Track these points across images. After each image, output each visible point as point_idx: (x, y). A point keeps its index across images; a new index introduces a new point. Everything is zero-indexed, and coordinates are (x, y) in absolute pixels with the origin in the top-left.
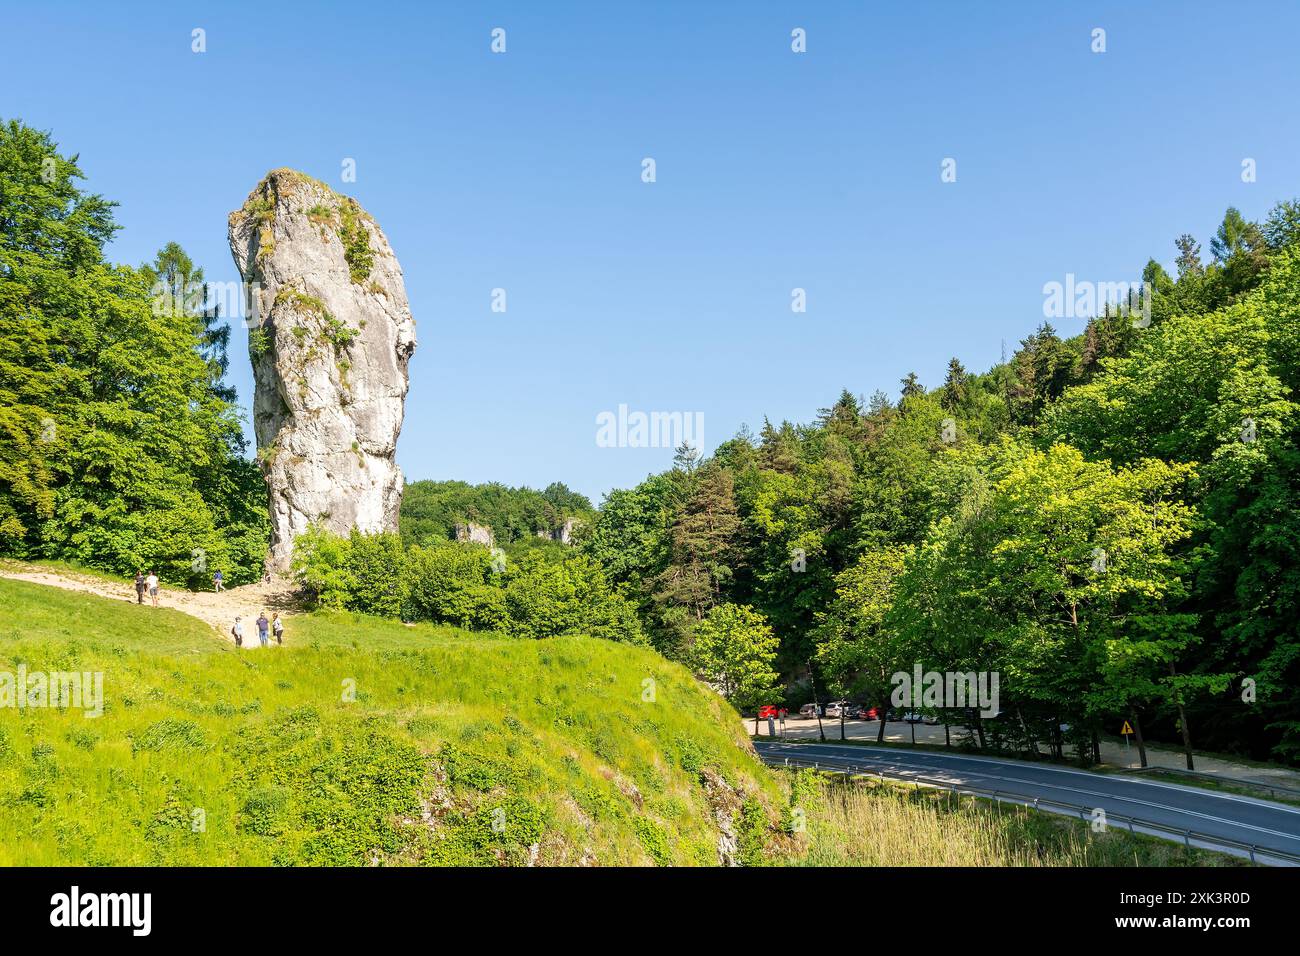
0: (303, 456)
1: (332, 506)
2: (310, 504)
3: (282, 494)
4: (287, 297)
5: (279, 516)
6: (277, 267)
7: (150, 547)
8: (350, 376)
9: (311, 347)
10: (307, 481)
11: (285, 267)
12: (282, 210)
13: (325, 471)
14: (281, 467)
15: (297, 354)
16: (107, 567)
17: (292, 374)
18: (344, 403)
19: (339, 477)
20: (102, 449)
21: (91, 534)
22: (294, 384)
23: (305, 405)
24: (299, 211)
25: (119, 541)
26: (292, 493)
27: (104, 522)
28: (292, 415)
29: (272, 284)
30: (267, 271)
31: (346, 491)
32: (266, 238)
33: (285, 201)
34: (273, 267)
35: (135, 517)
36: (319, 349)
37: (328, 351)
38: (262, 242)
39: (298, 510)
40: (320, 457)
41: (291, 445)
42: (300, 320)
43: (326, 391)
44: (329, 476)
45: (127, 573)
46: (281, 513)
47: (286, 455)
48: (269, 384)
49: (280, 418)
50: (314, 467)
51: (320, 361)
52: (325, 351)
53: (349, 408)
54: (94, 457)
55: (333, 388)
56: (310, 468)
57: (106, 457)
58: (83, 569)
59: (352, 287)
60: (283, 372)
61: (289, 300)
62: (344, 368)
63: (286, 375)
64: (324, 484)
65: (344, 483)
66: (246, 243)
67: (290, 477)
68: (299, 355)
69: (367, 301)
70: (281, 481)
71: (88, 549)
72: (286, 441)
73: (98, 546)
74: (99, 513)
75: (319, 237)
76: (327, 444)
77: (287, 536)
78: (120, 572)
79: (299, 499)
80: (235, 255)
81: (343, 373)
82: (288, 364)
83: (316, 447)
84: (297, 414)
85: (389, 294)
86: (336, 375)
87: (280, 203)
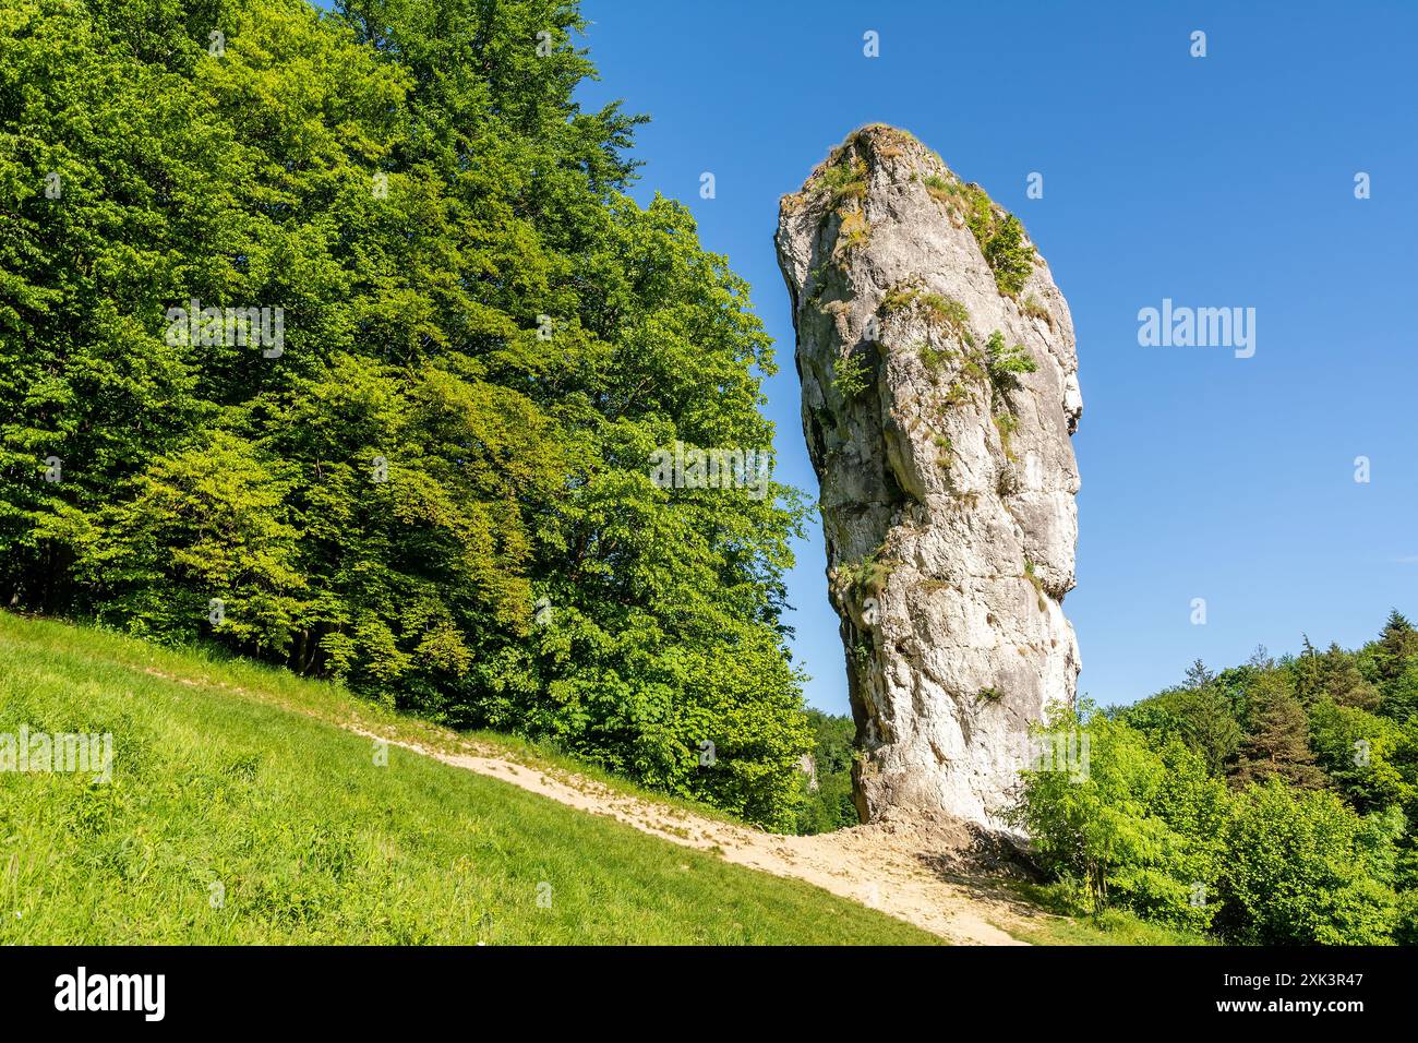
0: (941, 578)
1: (1001, 677)
2: (961, 671)
3: (899, 649)
4: (910, 299)
5: (893, 689)
6: (877, 262)
7: (699, 725)
8: (1015, 445)
9: (952, 384)
10: (954, 625)
11: (891, 261)
12: (883, 178)
13: (985, 610)
14: (900, 596)
15: (928, 394)
16: (613, 759)
17: (924, 428)
18: (1003, 491)
19: (1009, 624)
20: (631, 501)
21: (584, 684)
22: (928, 443)
23: (948, 482)
24: (913, 179)
25: (646, 705)
26: (924, 646)
27: (615, 661)
28: (919, 502)
29: (867, 290)
30: (857, 272)
31: (1022, 653)
32: (852, 221)
33: (889, 164)
34: (869, 262)
35: (674, 659)
36: (968, 387)
37: (982, 391)
38: (844, 229)
39: (933, 680)
40: (977, 582)
41: (918, 557)
42: (934, 336)
43: (980, 463)
44: (990, 620)
45: (650, 779)
46: (898, 684)
47: (910, 573)
48: (859, 454)
49: (882, 513)
50: (967, 599)
51: (972, 407)
52: (979, 392)
53: (1012, 501)
54: (609, 521)
55: (990, 459)
56: (960, 600)
57: (637, 521)
58: (564, 760)
59: (1001, 302)
60: (907, 423)
61: (913, 305)
62: (1007, 429)
63: (913, 427)
64: (983, 635)
65: (1016, 636)
66: (808, 240)
67: (918, 616)
68: (933, 397)
69: (1024, 328)
70: (900, 623)
71: (580, 718)
72: (910, 548)
73: (599, 711)
74: (605, 642)
75: (946, 218)
76: (990, 558)
77: (910, 730)
78: (634, 773)
79: (938, 660)
80: (784, 260)
81: (1004, 434)
82: (915, 408)
83: (969, 561)
84: (932, 499)
85: (1054, 322)
86: (995, 439)
87: (878, 167)
